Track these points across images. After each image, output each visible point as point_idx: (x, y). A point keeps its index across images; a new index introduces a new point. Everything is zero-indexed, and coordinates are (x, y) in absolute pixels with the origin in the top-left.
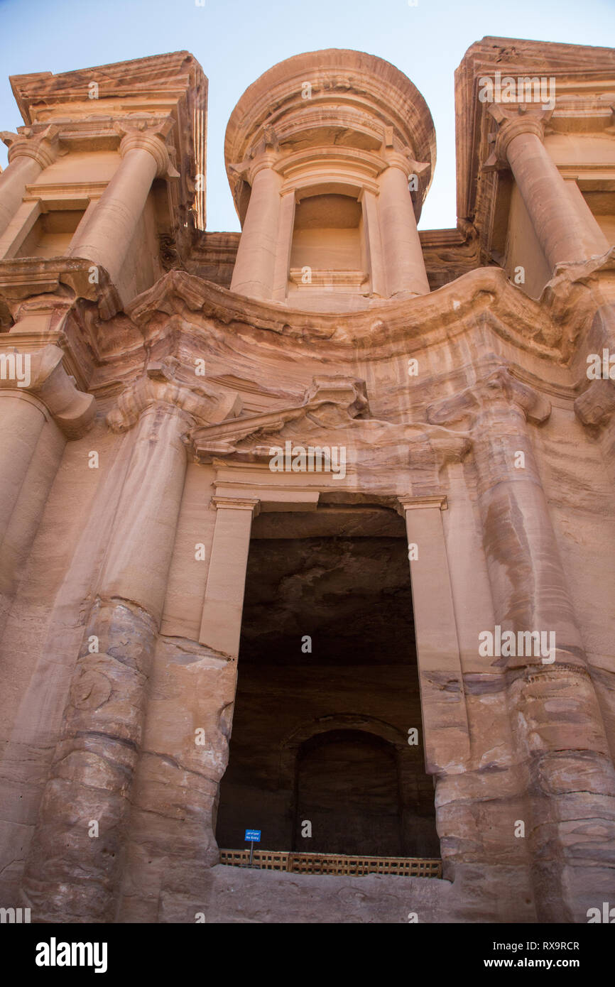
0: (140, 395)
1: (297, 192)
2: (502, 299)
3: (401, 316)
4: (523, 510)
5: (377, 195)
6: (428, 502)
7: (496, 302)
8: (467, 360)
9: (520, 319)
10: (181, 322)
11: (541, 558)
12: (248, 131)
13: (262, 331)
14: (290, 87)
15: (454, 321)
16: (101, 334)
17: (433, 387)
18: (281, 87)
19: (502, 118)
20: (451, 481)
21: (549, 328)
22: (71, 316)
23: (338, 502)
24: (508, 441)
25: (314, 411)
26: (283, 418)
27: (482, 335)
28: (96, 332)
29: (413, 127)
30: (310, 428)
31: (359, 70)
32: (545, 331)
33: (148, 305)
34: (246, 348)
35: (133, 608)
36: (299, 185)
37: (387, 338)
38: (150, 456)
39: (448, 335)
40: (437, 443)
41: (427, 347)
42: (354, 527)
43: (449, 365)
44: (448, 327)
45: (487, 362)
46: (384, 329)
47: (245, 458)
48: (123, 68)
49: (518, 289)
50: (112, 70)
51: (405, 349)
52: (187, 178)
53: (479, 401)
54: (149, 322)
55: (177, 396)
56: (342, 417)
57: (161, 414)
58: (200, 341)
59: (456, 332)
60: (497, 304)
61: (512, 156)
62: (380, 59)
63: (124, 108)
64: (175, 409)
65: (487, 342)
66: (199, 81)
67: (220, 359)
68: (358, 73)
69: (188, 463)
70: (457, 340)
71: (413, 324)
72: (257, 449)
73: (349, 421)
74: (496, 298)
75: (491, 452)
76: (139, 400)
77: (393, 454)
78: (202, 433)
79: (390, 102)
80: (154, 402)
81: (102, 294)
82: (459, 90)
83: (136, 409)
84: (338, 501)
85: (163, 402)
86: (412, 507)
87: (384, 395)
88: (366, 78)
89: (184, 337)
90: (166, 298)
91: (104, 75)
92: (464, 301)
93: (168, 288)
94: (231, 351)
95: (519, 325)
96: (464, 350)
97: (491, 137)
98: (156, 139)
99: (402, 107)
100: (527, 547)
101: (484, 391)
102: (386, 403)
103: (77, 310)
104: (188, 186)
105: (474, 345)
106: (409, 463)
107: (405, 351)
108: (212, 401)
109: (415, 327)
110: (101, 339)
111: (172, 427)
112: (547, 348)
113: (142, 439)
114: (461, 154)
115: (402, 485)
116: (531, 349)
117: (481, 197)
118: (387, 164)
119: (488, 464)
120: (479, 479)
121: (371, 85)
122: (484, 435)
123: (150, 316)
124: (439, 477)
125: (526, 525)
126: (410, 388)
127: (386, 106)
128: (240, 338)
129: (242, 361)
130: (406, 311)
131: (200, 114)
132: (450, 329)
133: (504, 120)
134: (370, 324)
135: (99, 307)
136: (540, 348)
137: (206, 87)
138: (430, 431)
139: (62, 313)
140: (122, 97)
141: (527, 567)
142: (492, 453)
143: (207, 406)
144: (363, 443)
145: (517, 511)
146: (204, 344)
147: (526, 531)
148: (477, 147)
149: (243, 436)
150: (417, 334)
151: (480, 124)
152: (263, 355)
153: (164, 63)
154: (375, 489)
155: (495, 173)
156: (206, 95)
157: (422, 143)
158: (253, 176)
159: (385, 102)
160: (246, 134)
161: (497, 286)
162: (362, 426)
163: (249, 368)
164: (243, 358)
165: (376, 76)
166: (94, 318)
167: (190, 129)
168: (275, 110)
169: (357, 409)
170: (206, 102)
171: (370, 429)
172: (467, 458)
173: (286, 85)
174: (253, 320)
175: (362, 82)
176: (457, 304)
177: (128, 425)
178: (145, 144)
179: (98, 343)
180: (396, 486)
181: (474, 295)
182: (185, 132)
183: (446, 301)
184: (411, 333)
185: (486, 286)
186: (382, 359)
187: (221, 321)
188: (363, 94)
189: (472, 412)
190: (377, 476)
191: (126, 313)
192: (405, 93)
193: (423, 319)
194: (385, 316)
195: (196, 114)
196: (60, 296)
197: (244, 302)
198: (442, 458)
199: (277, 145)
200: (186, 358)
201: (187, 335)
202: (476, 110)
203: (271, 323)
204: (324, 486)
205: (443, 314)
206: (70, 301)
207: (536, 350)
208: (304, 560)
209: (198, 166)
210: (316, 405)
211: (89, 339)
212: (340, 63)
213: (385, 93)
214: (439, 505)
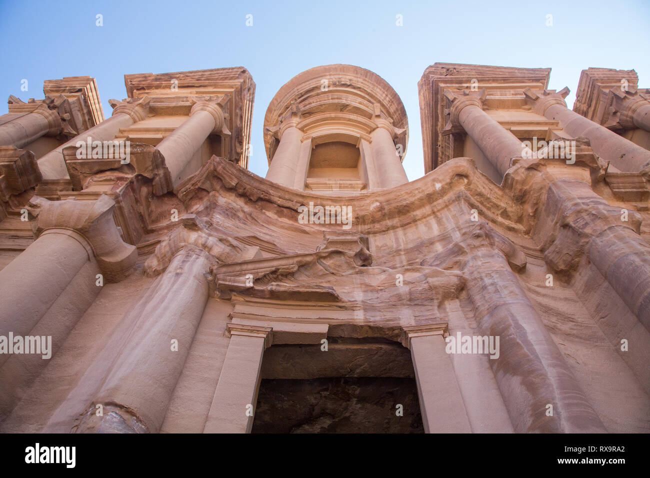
0: (174, 241)
1: (313, 139)
2: (473, 181)
3: (395, 198)
4: (524, 325)
5: (370, 142)
6: (430, 330)
7: (469, 184)
8: (450, 225)
9: (489, 198)
10: (218, 197)
11: (554, 366)
12: (280, 112)
13: (282, 209)
14: (310, 84)
15: (437, 200)
16: (153, 207)
17: (424, 248)
18: (304, 85)
19: (453, 98)
20: (450, 314)
21: (512, 207)
22: (129, 188)
23: (346, 336)
24: (497, 276)
25: (324, 258)
26: (297, 262)
27: (461, 208)
28: (148, 206)
29: (393, 111)
30: (321, 273)
31: (356, 75)
32: (509, 209)
33: (193, 185)
34: (269, 222)
35: (127, 416)
36: (314, 135)
37: (384, 215)
38: (173, 284)
39: (433, 210)
40: (434, 281)
41: (416, 221)
42: (361, 366)
43: (436, 230)
44: (433, 205)
45: (468, 225)
46: (381, 209)
47: (261, 294)
48: (200, 74)
49: (485, 176)
50: (192, 74)
51: (398, 223)
52: (237, 143)
53: (467, 249)
54: (191, 198)
55: (206, 242)
56: (349, 264)
57: (190, 255)
58: (231, 212)
59: (439, 208)
60: (470, 185)
61: (463, 118)
62: (369, 71)
63: (197, 93)
64: (203, 253)
65: (465, 211)
66: (249, 85)
67: (247, 227)
68: (355, 77)
69: (209, 297)
70: (441, 214)
71: (404, 203)
72: (272, 285)
73: (354, 268)
74: (469, 180)
75: (483, 284)
76: (173, 245)
77: (395, 293)
78: (224, 270)
79: (376, 94)
80: (186, 246)
81: (157, 173)
82: (422, 94)
83: (170, 253)
84: (346, 334)
85: (193, 246)
86: (416, 335)
87: (383, 256)
88: (361, 80)
89: (219, 208)
90: (207, 178)
91: (187, 76)
92: (444, 183)
93: (209, 169)
94: (256, 222)
95: (488, 204)
96: (447, 219)
97: (446, 111)
98: (216, 106)
99: (385, 99)
100: (537, 356)
101: (470, 241)
102: (385, 263)
103: (135, 183)
104: (237, 148)
105: (455, 215)
106: (410, 300)
107: (399, 225)
108: (236, 251)
109: (406, 206)
110: (152, 211)
111: (198, 265)
112: (512, 223)
113: (170, 272)
114: (425, 133)
115: (406, 318)
116: (500, 223)
117: (442, 158)
118: (377, 125)
119: (482, 295)
120: (475, 309)
121: (364, 84)
122: (475, 273)
123: (194, 193)
124: (439, 311)
125: (531, 338)
126: (405, 250)
127: (374, 97)
128: (264, 213)
129: (265, 230)
130: (398, 194)
131: (249, 104)
132: (435, 206)
133: (455, 99)
134: (370, 205)
135: (154, 184)
136: (507, 222)
137: (254, 89)
138: (427, 271)
139: (122, 184)
140: (197, 87)
141: (541, 375)
142: (485, 285)
143: (232, 253)
144: (367, 285)
145: (519, 327)
146: (235, 214)
147: (533, 343)
148: (436, 125)
149: (261, 274)
150: (408, 211)
151: (438, 110)
152: (282, 227)
153: (228, 73)
154: (380, 321)
155: (451, 136)
156: (253, 93)
157: (400, 122)
158: (282, 132)
159: (374, 94)
160: (279, 114)
161: (469, 171)
162: (367, 272)
163: (271, 235)
164: (266, 229)
165: (367, 79)
166: (149, 193)
167: (241, 109)
168: (299, 98)
169: (361, 260)
170: (253, 98)
171: (374, 275)
172: (462, 295)
173: (308, 83)
174: (276, 199)
175: (358, 82)
176: (438, 186)
177: (161, 268)
178: (208, 108)
179: (149, 215)
180: (399, 318)
181: (452, 179)
182: (237, 111)
183: (429, 184)
184: (403, 210)
185: (460, 170)
186: (380, 232)
187: (250, 200)
188: (359, 88)
189: (461, 258)
190: (383, 312)
191: (175, 192)
192: (387, 91)
193: (412, 199)
194: (381, 199)
195: (246, 103)
196: (123, 173)
197: (270, 185)
198: (439, 294)
199: (300, 114)
200: (218, 222)
201: (222, 207)
202: (434, 100)
203: (290, 202)
204: (333, 319)
205: (428, 194)
206: (130, 176)
207: (504, 223)
208: (313, 407)
209: (245, 137)
210: (326, 252)
211: (142, 209)
212: (344, 72)
213: (373, 89)
214: (442, 332)
